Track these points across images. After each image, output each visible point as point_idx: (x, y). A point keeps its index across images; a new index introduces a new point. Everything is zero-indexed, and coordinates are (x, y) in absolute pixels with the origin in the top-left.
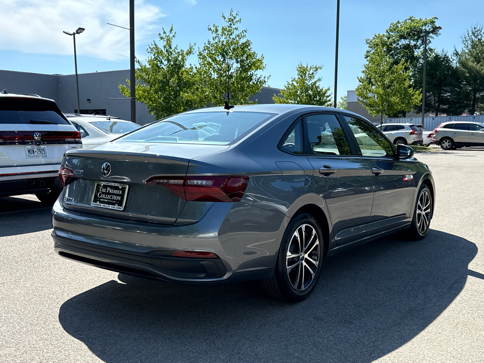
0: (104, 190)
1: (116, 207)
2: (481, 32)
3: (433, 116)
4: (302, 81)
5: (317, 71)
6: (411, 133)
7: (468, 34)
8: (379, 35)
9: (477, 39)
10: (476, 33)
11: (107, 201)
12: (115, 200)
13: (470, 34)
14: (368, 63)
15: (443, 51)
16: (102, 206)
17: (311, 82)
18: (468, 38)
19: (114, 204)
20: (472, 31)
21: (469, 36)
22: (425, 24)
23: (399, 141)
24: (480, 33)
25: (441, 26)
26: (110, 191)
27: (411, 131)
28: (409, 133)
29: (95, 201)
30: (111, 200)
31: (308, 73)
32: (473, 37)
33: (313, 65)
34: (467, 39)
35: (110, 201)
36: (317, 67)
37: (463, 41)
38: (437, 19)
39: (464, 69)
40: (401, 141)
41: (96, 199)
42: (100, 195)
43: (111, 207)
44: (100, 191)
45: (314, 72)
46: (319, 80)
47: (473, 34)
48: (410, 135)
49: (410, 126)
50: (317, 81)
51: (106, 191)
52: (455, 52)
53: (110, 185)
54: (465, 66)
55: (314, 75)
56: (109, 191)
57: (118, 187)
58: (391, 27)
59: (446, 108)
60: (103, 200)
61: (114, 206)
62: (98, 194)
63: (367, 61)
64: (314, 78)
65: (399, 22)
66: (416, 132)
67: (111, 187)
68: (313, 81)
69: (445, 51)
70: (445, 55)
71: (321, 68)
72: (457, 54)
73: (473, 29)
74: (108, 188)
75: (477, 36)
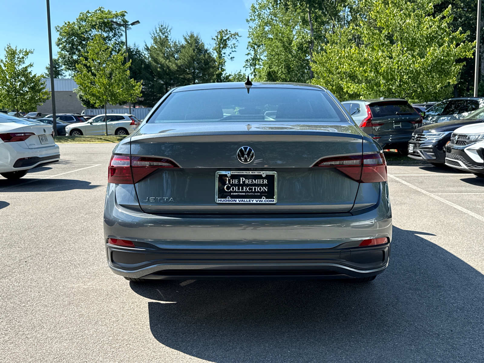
0: (234, 182)
1: (264, 200)
2: (167, 29)
3: (127, 107)
4: (12, 65)
5: (28, 56)
6: (132, 124)
7: (156, 31)
8: (69, 22)
9: (164, 37)
10: (163, 30)
11: (244, 194)
12: (258, 192)
13: (158, 31)
14: (60, 50)
15: (135, 44)
16: (238, 202)
17: (20, 67)
18: (157, 34)
19: (260, 197)
20: (160, 28)
21: (157, 33)
22: (116, 16)
23: (120, 131)
24: (166, 31)
25: (139, 21)
26: (246, 182)
27: (131, 121)
28: (130, 124)
29: (222, 196)
30: (252, 192)
31: (17, 56)
32: (160, 33)
33: (23, 49)
34: (155, 35)
35: (250, 194)
36: (28, 51)
37: (152, 37)
38: (127, 13)
39: (155, 64)
40: (123, 131)
41: (223, 194)
42: (228, 189)
43: (254, 201)
44: (227, 183)
45: (24, 56)
46: (31, 65)
47: (160, 31)
48: (131, 126)
49: (130, 117)
50: (28, 66)
51: (239, 182)
52: (146, 47)
53: (244, 174)
54: (157, 62)
55: (24, 59)
56: (244, 182)
57: (261, 175)
58: (80, 16)
59: (142, 100)
60: (236, 194)
61: (260, 200)
62: (225, 188)
63: (60, 48)
64: (24, 63)
65: (88, 12)
66: (135, 123)
67: (245, 176)
68: (24, 66)
69: (136, 45)
70: (137, 49)
71: (32, 53)
72: (147, 49)
73: (160, 27)
74: (241, 178)
75: (164, 34)
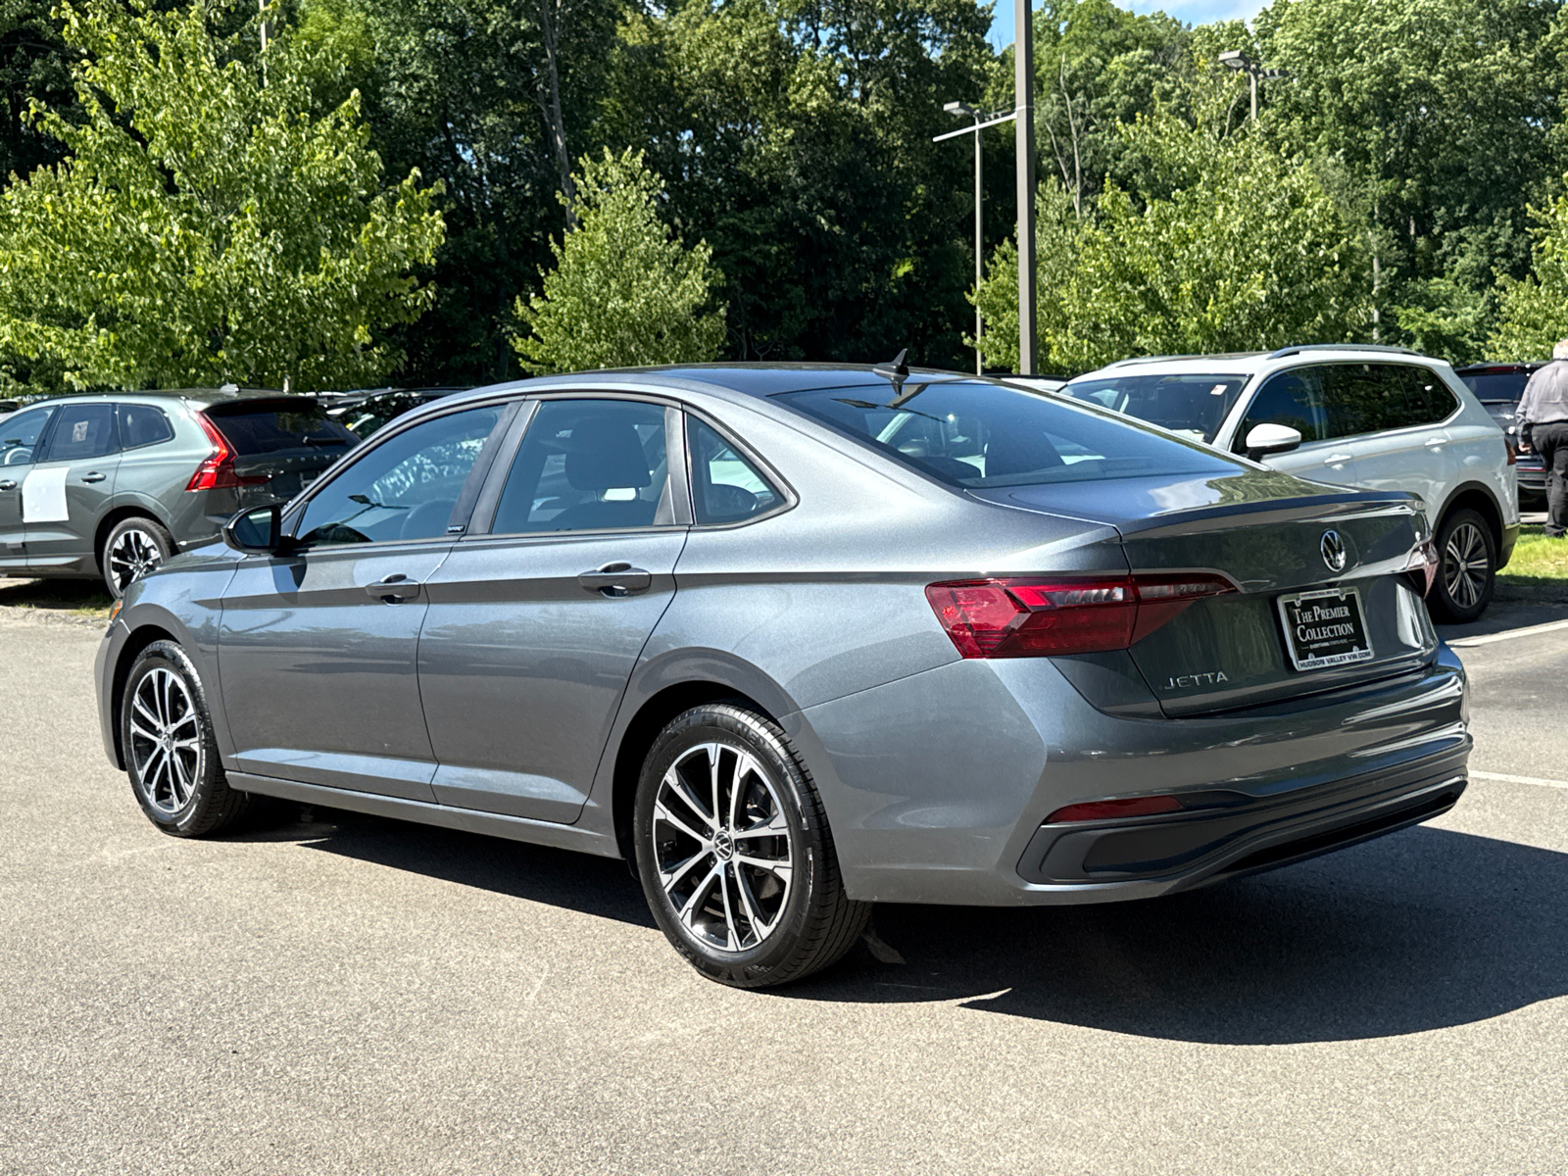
0: (1307, 617)
1: (1358, 654)
11: (1327, 644)
12: (1343, 637)
16: (1327, 665)
19: (1348, 648)
26: (1323, 616)
29: (1302, 656)
30: (1335, 638)
35: (1335, 643)
41: (1301, 649)
42: (1304, 636)
43: (1346, 658)
44: (1299, 621)
51: (1314, 617)
53: (1315, 597)
56: (1319, 616)
57: (1336, 597)
60: (1316, 646)
61: (1352, 653)
62: (1299, 633)
67: (1320, 603)
74: (1314, 608)
